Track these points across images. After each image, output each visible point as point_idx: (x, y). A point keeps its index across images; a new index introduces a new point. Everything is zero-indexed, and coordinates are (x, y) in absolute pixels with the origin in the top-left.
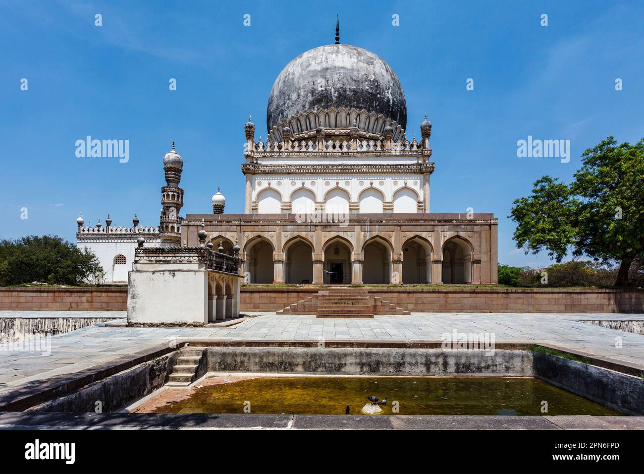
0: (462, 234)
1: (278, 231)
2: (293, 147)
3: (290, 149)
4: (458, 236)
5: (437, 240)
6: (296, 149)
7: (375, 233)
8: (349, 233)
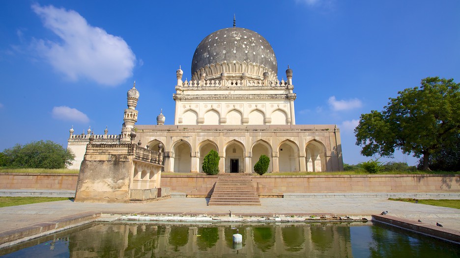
0: (317, 138)
1: (194, 137)
2: (206, 84)
3: (204, 85)
4: (315, 140)
5: (301, 142)
6: (208, 85)
7: (259, 138)
8: (242, 138)
